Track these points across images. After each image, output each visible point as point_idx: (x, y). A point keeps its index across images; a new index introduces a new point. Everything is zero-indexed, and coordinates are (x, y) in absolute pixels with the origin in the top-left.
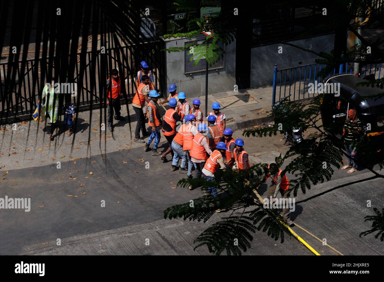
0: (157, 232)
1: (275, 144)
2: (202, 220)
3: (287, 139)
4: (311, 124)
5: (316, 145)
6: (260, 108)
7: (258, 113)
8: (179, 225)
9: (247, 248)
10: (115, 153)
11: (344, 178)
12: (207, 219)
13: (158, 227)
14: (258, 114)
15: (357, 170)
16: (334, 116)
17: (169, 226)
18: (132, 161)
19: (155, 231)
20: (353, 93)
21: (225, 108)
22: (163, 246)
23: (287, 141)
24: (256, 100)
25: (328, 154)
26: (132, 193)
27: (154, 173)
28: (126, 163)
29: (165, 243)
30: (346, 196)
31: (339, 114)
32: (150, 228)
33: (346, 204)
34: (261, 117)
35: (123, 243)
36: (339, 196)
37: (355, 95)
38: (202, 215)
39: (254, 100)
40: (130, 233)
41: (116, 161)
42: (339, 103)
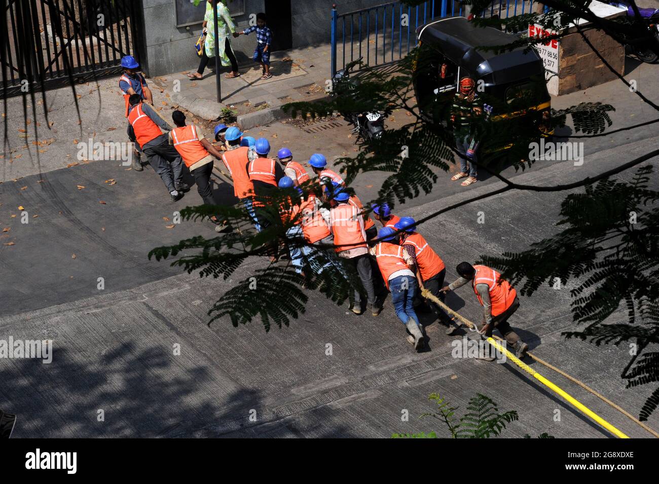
0: (144, 303)
1: (340, 143)
2: (222, 275)
3: (360, 133)
4: (399, 104)
5: (408, 137)
6: (311, 83)
7: (307, 91)
8: (182, 290)
9: (299, 313)
10: (62, 172)
11: (456, 195)
12: (229, 273)
13: (146, 296)
14: (308, 93)
15: (477, 180)
16: (436, 91)
17: (165, 293)
18: (92, 184)
19: (140, 302)
20: (465, 50)
21: (250, 84)
22: (155, 327)
23: (359, 138)
24: (303, 68)
25: (427, 150)
26: (97, 239)
27: (134, 203)
28: (83, 187)
29: (160, 322)
30: (460, 225)
31: (443, 88)
32: (132, 297)
33: (461, 238)
34: (314, 99)
35: (85, 326)
36: (450, 225)
37: (469, 53)
38: (221, 266)
39: (301, 70)
40: (97, 307)
41: (65, 186)
42: (443, 67)
